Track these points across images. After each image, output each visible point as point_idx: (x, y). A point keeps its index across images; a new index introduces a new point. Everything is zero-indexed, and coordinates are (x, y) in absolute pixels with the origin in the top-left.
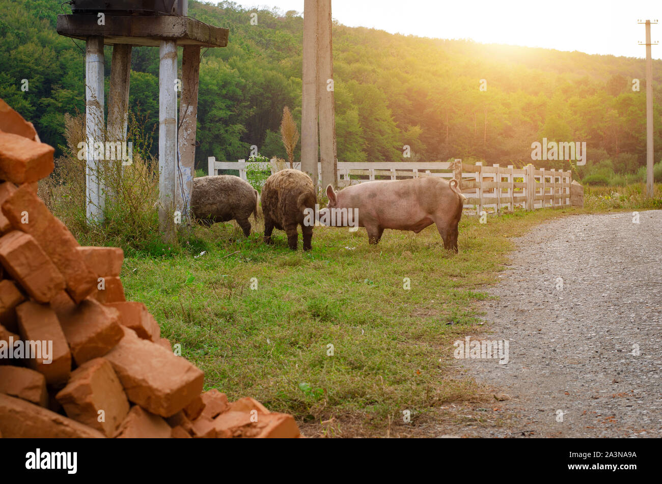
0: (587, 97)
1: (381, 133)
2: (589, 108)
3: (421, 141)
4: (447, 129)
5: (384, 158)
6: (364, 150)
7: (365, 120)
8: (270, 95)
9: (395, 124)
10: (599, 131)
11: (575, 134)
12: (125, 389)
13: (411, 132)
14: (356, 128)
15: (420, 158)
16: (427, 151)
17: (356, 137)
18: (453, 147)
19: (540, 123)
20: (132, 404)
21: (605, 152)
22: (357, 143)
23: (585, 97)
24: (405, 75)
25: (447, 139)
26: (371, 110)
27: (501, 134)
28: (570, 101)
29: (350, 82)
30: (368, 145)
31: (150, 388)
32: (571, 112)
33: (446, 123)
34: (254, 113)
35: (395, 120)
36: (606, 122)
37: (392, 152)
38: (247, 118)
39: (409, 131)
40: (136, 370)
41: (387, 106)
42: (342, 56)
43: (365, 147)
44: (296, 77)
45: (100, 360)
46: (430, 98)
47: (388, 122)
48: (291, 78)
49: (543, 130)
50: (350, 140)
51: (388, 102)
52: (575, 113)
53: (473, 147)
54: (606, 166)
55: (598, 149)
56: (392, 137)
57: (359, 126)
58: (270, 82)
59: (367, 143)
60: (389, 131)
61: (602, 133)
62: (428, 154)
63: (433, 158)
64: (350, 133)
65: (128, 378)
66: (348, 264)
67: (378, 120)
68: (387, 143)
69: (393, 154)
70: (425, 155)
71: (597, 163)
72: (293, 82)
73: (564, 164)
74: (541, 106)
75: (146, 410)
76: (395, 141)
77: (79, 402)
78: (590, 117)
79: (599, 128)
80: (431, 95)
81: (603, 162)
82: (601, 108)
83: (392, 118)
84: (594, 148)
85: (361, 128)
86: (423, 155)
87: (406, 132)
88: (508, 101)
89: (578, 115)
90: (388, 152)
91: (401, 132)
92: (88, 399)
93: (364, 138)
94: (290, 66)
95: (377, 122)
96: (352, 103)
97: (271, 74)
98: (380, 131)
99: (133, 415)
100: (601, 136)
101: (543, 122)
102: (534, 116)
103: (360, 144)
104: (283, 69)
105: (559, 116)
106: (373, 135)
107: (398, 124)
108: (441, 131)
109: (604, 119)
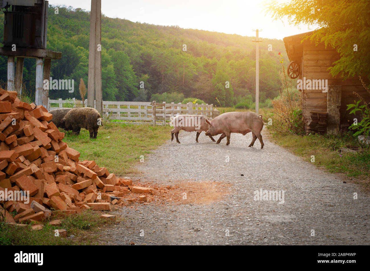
0: (239, 60)
1: (127, 78)
2: (240, 66)
3: (149, 83)
4: (163, 77)
5: (128, 92)
6: (117, 87)
7: (118, 71)
8: (66, 56)
9: (134, 73)
10: (245, 79)
11: (232, 80)
12: (67, 156)
13: (143, 78)
14: (113, 75)
15: (147, 92)
16: (152, 88)
17: (113, 80)
18: (166, 86)
19: (213, 74)
20: (68, 158)
21: (248, 91)
22: (113, 83)
23: (238, 61)
24: (141, 46)
25: (163, 82)
26: (122, 65)
27: (192, 80)
28: (230, 62)
29: (111, 49)
30: (119, 84)
31: (72, 155)
32: (230, 68)
33: (163, 73)
34: (57, 66)
35: (134, 71)
36: (249, 74)
37: (133, 88)
38: (53, 68)
39: (142, 77)
40: (69, 152)
41: (130, 63)
42: (106, 34)
43: (117, 85)
44: (81, 46)
45: (64, 151)
46: (154, 59)
47: (131, 72)
48: (78, 46)
49: (215, 78)
50: (109, 81)
51: (131, 61)
52: (233, 69)
53: (177, 87)
54: (248, 98)
55: (244, 89)
56: (133, 80)
57: (114, 74)
58: (66, 48)
59: (119, 83)
60: (131, 77)
61: (246, 80)
62: (152, 89)
63: (155, 92)
64: (109, 78)
65: (68, 154)
66: (106, 143)
67: (125, 71)
68: (130, 83)
69: (133, 90)
70: (151, 90)
71: (244, 97)
72: (79, 49)
73: (225, 97)
74: (214, 65)
75: (71, 159)
76: (134, 82)
77: (61, 157)
78: (241, 71)
79: (245, 77)
80: (154, 58)
81: (247, 96)
82: (247, 67)
83: (133, 70)
84: (242, 88)
85: (115, 75)
86: (149, 90)
87: (140, 77)
88: (196, 62)
89: (234, 70)
90: (130, 88)
91: (137, 78)
92: (63, 156)
93: (117, 80)
94: (77, 40)
95: (125, 72)
96: (111, 61)
97: (67, 44)
98: (126, 77)
99: (69, 160)
100: (246, 82)
101: (215, 74)
102: (210, 70)
103: (115, 84)
104: (74, 42)
105: (224, 71)
106: (122, 79)
107: (136, 73)
108: (160, 77)
109: (248, 73)
